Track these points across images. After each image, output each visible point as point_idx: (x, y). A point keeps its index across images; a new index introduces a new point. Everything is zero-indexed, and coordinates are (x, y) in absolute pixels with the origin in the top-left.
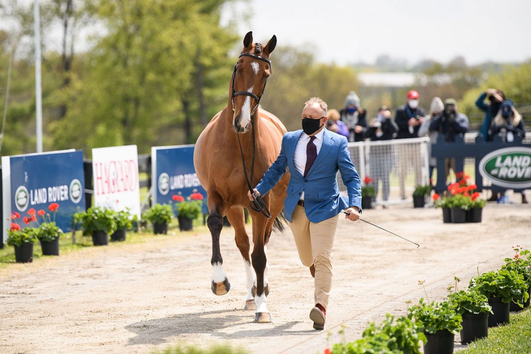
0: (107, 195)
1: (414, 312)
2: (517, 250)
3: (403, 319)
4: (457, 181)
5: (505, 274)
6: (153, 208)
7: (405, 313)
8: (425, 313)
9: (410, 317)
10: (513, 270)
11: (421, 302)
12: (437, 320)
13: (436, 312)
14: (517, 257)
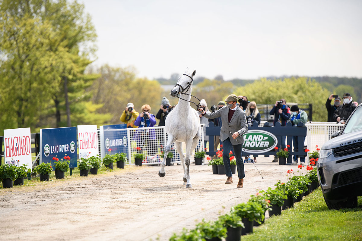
0: (12, 157)
1: (199, 227)
2: (258, 190)
3: (192, 231)
4: (221, 150)
5: (251, 204)
6: (40, 165)
7: (194, 228)
8: (206, 227)
9: (197, 229)
10: (255, 202)
11: (203, 221)
12: (212, 232)
13: (212, 227)
14: (258, 194)
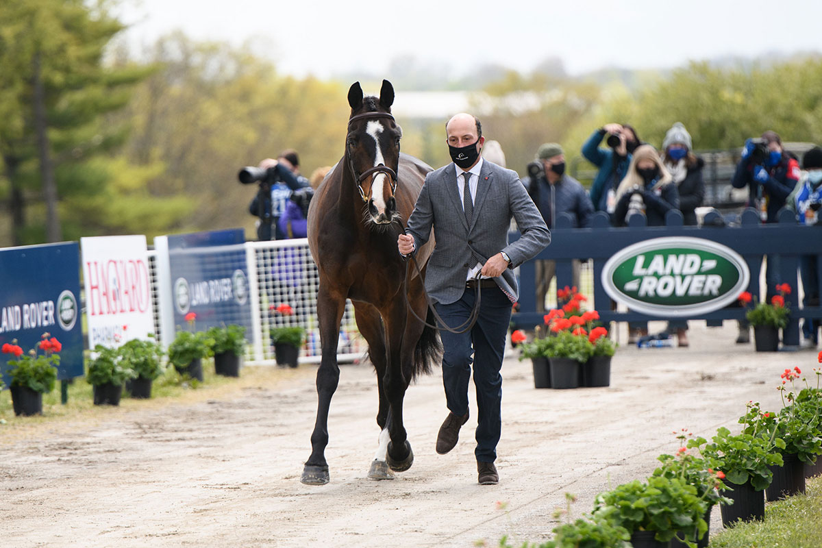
2: (682, 437)
4: (559, 306)
5: (660, 485)
10: (675, 477)
11: (503, 543)
14: (683, 451)
